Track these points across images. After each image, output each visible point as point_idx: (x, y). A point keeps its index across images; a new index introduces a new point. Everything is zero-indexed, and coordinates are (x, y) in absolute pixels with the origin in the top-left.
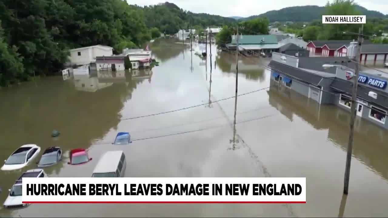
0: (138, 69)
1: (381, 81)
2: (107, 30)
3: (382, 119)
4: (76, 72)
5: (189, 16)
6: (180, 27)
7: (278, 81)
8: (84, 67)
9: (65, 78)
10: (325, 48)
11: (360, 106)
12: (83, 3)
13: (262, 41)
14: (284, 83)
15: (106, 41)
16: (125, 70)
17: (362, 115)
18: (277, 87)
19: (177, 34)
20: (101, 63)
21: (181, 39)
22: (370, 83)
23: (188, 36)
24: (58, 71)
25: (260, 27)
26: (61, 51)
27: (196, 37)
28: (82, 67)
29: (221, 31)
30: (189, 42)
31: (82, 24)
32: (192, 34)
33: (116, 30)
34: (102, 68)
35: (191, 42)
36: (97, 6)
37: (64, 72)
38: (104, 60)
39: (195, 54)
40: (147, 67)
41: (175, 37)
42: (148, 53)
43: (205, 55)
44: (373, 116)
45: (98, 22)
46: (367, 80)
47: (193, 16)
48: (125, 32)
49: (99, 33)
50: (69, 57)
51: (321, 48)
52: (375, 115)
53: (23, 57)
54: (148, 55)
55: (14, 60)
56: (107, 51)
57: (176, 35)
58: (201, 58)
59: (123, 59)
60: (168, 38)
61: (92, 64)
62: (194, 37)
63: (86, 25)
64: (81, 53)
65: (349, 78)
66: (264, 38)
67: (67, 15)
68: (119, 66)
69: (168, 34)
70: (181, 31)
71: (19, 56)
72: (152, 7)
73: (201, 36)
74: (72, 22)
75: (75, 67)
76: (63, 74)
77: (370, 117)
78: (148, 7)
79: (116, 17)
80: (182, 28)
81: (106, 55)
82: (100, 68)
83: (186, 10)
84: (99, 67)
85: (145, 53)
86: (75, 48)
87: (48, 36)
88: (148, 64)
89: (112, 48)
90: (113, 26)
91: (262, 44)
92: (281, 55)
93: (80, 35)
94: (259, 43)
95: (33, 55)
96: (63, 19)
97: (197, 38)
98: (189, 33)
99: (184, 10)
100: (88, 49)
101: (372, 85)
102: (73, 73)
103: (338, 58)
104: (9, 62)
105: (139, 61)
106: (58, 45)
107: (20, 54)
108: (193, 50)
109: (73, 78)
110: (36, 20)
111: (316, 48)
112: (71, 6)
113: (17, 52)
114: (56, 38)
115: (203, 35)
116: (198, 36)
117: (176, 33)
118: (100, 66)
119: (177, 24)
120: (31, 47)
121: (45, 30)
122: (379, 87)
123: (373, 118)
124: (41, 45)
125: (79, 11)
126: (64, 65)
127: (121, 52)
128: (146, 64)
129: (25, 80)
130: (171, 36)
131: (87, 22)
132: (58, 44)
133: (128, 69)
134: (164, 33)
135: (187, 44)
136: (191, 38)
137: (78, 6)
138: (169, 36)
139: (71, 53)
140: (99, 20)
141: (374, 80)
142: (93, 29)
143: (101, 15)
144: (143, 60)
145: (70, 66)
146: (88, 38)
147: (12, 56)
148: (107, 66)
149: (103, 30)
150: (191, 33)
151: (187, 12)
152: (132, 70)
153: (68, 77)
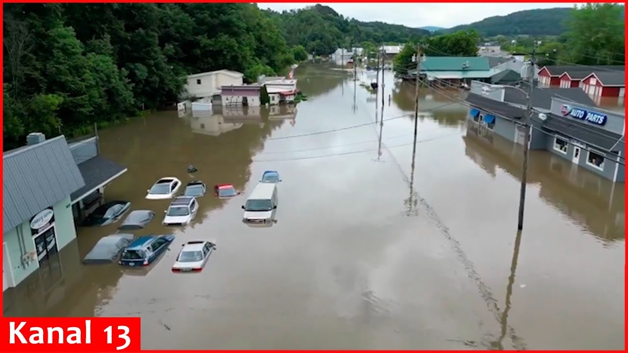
0: (278, 104)
1: (599, 115)
2: (236, 48)
3: (601, 165)
4: (196, 106)
5: (353, 27)
6: (338, 44)
7: (477, 121)
8: (206, 100)
9: (181, 115)
10: (565, 78)
11: (577, 150)
12: (205, 11)
13: (464, 66)
14: (484, 123)
15: (234, 65)
16: (260, 106)
17: (579, 162)
18: (476, 130)
19: (333, 56)
20: (228, 94)
21: (339, 63)
22: (588, 118)
23: (351, 58)
24: (171, 105)
25: (464, 44)
26: (176, 78)
27: (363, 60)
28: (203, 99)
29: (401, 50)
30: (352, 68)
31: (204, 40)
32: (357, 56)
33: (248, 48)
34: (230, 101)
35: (354, 67)
36: (224, 15)
37: (180, 106)
38: (233, 91)
39: (361, 85)
40: (291, 103)
41: (330, 60)
42: (292, 82)
43: (375, 86)
44: (591, 162)
45: (224, 37)
46: (585, 114)
47: (359, 27)
48: (259, 53)
49: (225, 53)
50: (186, 86)
51: (558, 77)
52: (594, 160)
53: (134, 85)
54: (293, 85)
55: (123, 87)
56: (235, 79)
57: (331, 57)
58: (369, 90)
59: (258, 90)
60: (318, 61)
61: (216, 97)
62: (360, 61)
63: (209, 41)
64: (202, 81)
65: (565, 113)
66: (467, 62)
67: (184, 28)
68: (253, 100)
69: (319, 55)
70: (339, 51)
71: (129, 83)
72: (294, 12)
73: (372, 59)
74: (190, 38)
75: (194, 99)
76: (179, 108)
77: (588, 163)
78: (288, 13)
79: (248, 30)
80: (342, 47)
81: (234, 85)
82: (227, 102)
83: (348, 18)
84: (225, 100)
85: (288, 82)
86: (193, 74)
87: (161, 57)
88: (292, 98)
89: (242, 75)
90: (244, 43)
91: (464, 70)
92: (483, 85)
93: (200, 56)
94: (461, 69)
95: (143, 82)
96: (179, 32)
97: (365, 62)
98: (352, 54)
99: (345, 18)
100: (211, 75)
101: (589, 121)
102: (191, 108)
103: (566, 89)
104: (118, 90)
105: (279, 93)
106: (172, 69)
107: (130, 80)
108: (358, 80)
109: (191, 115)
110: (147, 34)
111: (552, 78)
112: (190, 16)
113: (126, 77)
114: (171, 60)
115: (374, 56)
116: (366, 58)
117: (331, 53)
118: (227, 99)
119: (333, 40)
120: (142, 71)
121: (157, 49)
122: (597, 124)
123: (591, 164)
124: (153, 68)
125: (200, 22)
126: (179, 96)
127: (255, 80)
128: (289, 98)
129: (132, 114)
130: (324, 59)
131: (209, 38)
132: (172, 67)
133: (265, 104)
134: (312, 54)
135: (348, 70)
136: (355, 61)
137: (199, 15)
138: (320, 59)
139: (188, 80)
140: (225, 34)
141: (592, 115)
142: (217, 48)
143: (228, 27)
144: (286, 92)
145: (187, 99)
146: (210, 60)
147: (121, 83)
148: (237, 99)
149: (231, 47)
150: (355, 54)
151: (351, 21)
152: (270, 105)
153: (185, 113)
